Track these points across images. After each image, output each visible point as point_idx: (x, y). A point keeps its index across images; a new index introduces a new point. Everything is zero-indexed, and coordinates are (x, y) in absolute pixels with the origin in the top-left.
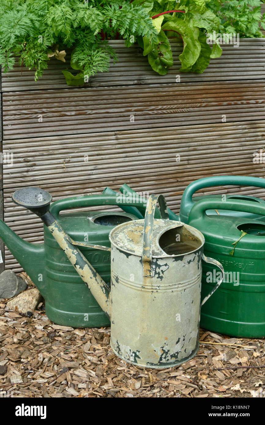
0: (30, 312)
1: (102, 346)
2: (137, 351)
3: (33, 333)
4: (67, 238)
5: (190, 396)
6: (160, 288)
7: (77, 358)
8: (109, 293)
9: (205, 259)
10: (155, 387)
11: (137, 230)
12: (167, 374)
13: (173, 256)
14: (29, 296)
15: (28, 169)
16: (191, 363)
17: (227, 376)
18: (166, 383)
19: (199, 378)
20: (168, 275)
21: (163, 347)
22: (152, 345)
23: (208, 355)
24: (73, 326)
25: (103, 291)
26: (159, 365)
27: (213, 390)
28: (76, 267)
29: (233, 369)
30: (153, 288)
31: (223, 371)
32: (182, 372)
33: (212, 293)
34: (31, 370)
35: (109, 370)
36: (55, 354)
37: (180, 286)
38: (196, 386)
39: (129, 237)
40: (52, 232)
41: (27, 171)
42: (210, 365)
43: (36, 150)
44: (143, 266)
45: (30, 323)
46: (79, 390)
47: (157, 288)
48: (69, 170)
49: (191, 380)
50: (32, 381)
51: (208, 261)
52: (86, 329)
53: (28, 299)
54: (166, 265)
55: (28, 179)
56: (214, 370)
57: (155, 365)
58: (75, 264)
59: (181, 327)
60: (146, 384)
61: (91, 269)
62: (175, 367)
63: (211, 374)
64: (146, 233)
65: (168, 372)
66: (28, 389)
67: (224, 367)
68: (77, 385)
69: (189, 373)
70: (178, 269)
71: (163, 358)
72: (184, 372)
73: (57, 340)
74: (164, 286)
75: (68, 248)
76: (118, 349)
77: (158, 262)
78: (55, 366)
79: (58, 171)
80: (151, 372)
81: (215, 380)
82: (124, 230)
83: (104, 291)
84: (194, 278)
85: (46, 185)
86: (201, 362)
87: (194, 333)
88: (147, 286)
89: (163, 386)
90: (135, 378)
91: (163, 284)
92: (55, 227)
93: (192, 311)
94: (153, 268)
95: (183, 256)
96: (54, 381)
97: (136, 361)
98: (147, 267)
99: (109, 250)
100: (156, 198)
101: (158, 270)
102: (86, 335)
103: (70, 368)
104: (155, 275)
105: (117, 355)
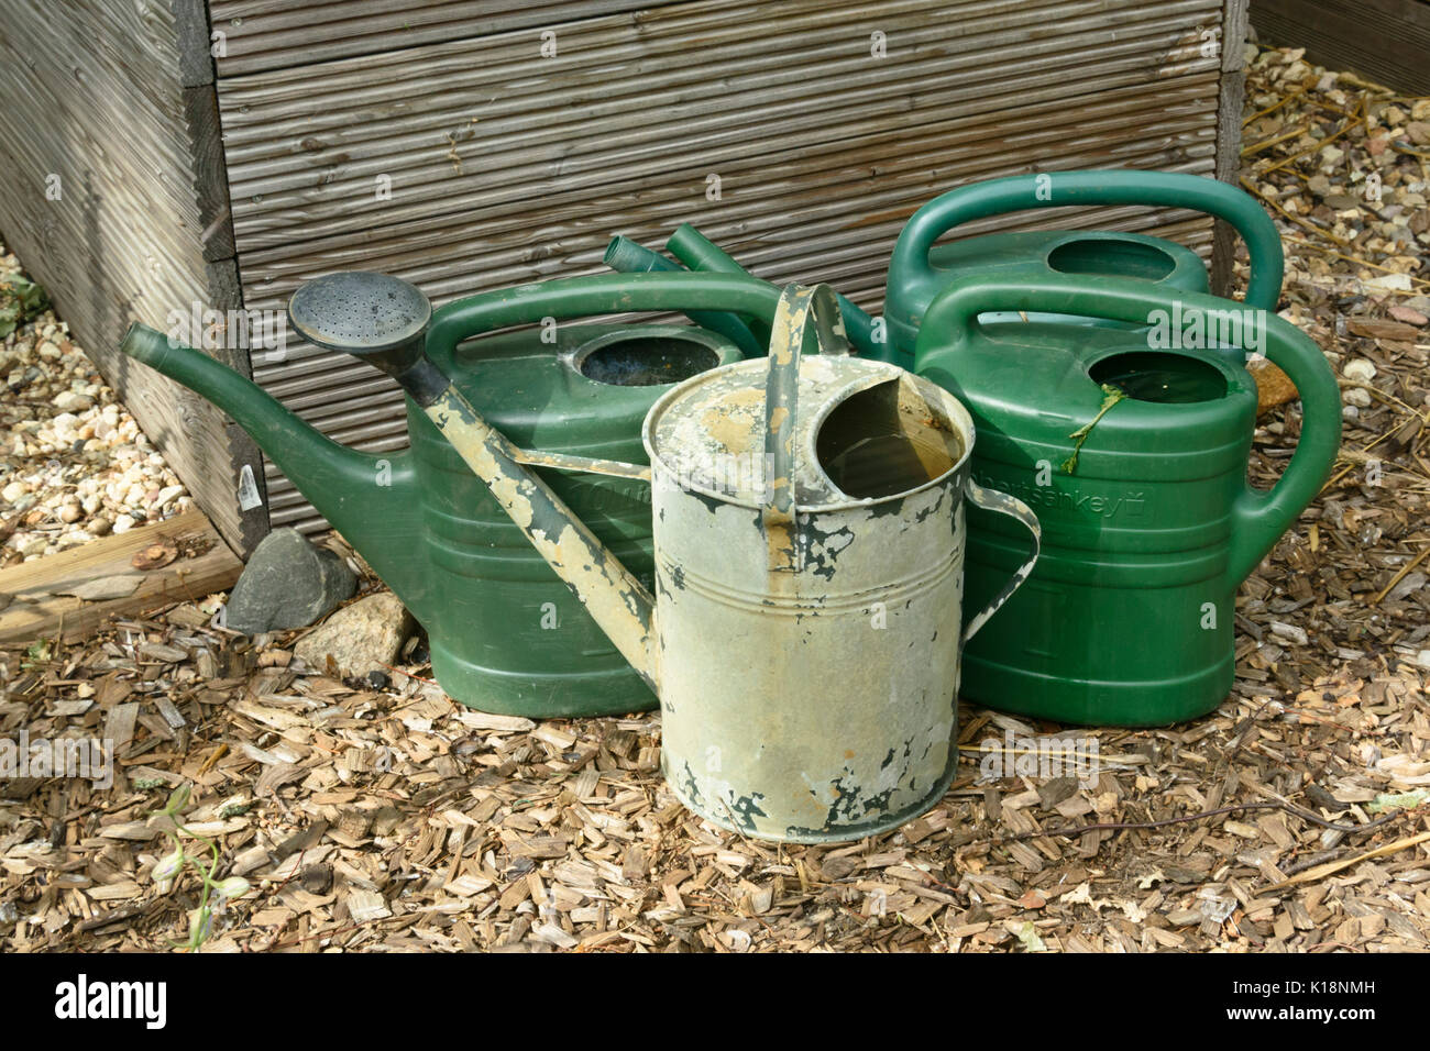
0: (380, 673)
1: (636, 778)
2: (754, 794)
3: (401, 747)
4: (497, 444)
5: (930, 927)
6: (827, 604)
7: (557, 823)
8: (650, 612)
9: (977, 494)
10: (817, 906)
11: (737, 407)
12: (855, 860)
13: (868, 501)
14: (370, 618)
15: (321, 177)
16: (930, 820)
17: (1048, 858)
18: (851, 891)
19: (959, 869)
20: (850, 564)
21: (839, 781)
22: (803, 775)
23: (987, 791)
24: (534, 715)
25: (629, 606)
26: (829, 833)
27: (1004, 906)
28: (531, 535)
29: (1067, 834)
30: (803, 604)
31: (1038, 843)
32: (902, 852)
33: (1001, 602)
34: (413, 871)
35: (664, 856)
36: (485, 813)
37: (892, 592)
38: (949, 898)
39: (711, 434)
40: (442, 426)
41: (320, 185)
42: (993, 823)
43: (346, 105)
44: (767, 539)
45: (386, 710)
46: (576, 930)
47: (816, 604)
48: (474, 165)
49: (933, 877)
50: (422, 909)
51: (985, 503)
52: (575, 721)
53: (368, 630)
54: (844, 531)
55: (326, 211)
56: (1008, 841)
57: (815, 833)
58: (528, 524)
59: (896, 716)
60: (787, 895)
61: (584, 538)
62: (879, 835)
63: (998, 854)
64: (774, 432)
65: (858, 855)
66: (413, 935)
67: (1039, 829)
68: (568, 913)
69: (927, 856)
70: (885, 542)
71: (839, 813)
72: (909, 850)
73: (485, 766)
74: (840, 597)
75: (501, 475)
76: (689, 789)
77: (815, 523)
78: (490, 855)
79: (432, 173)
80: (804, 854)
81: (1010, 874)
82: (694, 407)
83: (634, 607)
84: (938, 563)
85: (391, 229)
86: (965, 814)
87: (939, 729)
88: (783, 598)
89: (844, 900)
90: (751, 880)
91: (833, 591)
92: (451, 408)
93: (934, 663)
94: (799, 544)
95: (902, 500)
96: (490, 904)
97: (751, 826)
98: (782, 540)
99: (644, 474)
100: (804, 300)
101: (816, 550)
102: (579, 743)
103: (538, 862)
104: (806, 564)
105: (688, 805)
